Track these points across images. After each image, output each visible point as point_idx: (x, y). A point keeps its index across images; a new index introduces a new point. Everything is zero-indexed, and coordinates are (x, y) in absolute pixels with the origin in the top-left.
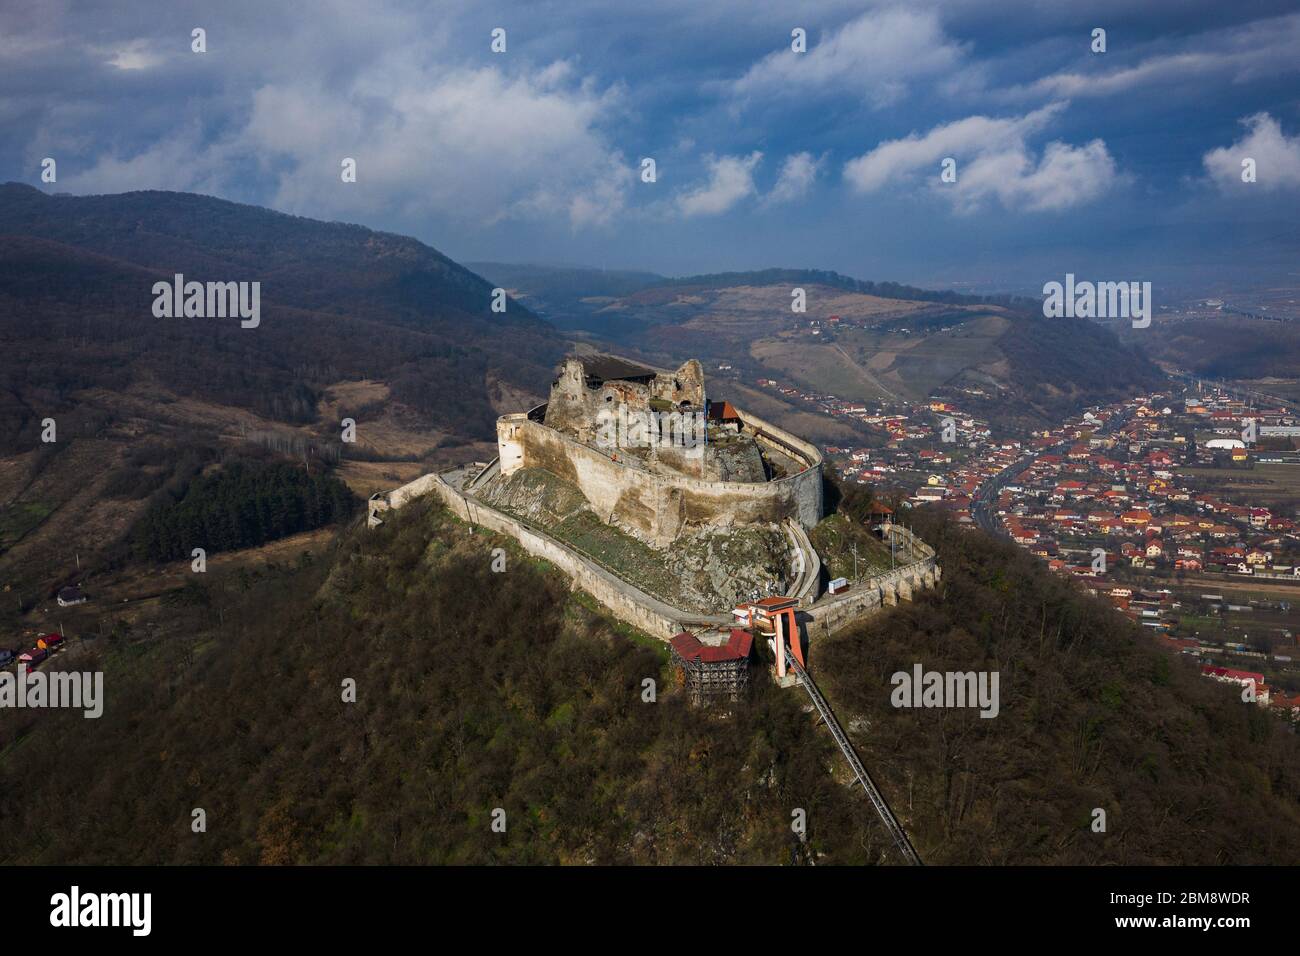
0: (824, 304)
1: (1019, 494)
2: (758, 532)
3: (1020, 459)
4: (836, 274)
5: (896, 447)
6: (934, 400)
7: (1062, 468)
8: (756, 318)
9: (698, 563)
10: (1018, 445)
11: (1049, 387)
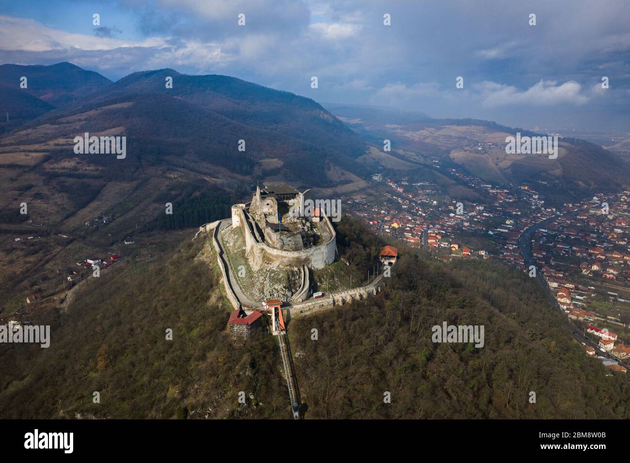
0: (487, 136)
1: (545, 233)
2: (287, 271)
3: (553, 216)
4: (495, 123)
5: (498, 205)
6: (524, 185)
7: (571, 222)
8: (456, 140)
9: (263, 280)
10: (554, 210)
11: (580, 182)
